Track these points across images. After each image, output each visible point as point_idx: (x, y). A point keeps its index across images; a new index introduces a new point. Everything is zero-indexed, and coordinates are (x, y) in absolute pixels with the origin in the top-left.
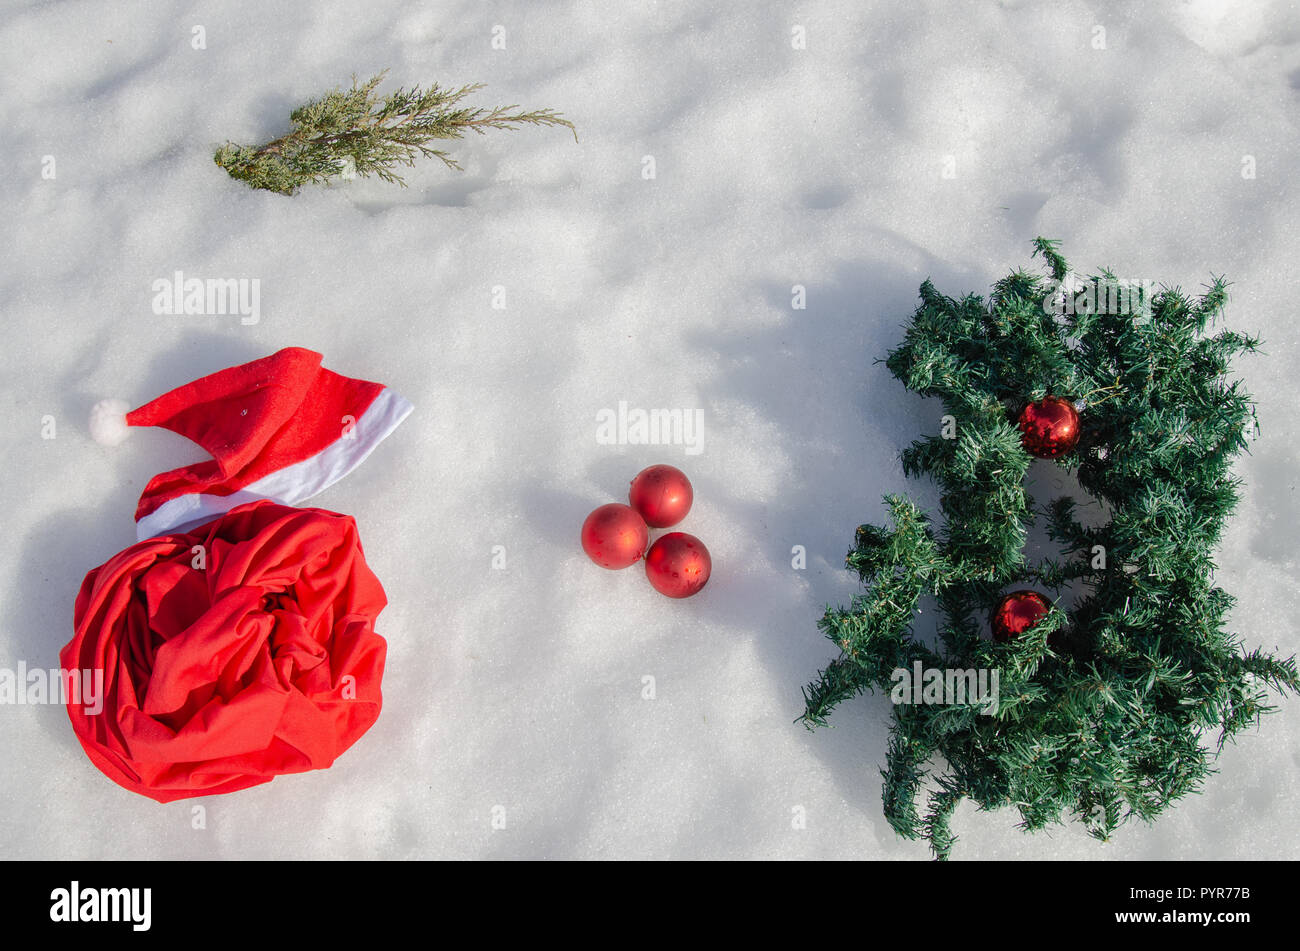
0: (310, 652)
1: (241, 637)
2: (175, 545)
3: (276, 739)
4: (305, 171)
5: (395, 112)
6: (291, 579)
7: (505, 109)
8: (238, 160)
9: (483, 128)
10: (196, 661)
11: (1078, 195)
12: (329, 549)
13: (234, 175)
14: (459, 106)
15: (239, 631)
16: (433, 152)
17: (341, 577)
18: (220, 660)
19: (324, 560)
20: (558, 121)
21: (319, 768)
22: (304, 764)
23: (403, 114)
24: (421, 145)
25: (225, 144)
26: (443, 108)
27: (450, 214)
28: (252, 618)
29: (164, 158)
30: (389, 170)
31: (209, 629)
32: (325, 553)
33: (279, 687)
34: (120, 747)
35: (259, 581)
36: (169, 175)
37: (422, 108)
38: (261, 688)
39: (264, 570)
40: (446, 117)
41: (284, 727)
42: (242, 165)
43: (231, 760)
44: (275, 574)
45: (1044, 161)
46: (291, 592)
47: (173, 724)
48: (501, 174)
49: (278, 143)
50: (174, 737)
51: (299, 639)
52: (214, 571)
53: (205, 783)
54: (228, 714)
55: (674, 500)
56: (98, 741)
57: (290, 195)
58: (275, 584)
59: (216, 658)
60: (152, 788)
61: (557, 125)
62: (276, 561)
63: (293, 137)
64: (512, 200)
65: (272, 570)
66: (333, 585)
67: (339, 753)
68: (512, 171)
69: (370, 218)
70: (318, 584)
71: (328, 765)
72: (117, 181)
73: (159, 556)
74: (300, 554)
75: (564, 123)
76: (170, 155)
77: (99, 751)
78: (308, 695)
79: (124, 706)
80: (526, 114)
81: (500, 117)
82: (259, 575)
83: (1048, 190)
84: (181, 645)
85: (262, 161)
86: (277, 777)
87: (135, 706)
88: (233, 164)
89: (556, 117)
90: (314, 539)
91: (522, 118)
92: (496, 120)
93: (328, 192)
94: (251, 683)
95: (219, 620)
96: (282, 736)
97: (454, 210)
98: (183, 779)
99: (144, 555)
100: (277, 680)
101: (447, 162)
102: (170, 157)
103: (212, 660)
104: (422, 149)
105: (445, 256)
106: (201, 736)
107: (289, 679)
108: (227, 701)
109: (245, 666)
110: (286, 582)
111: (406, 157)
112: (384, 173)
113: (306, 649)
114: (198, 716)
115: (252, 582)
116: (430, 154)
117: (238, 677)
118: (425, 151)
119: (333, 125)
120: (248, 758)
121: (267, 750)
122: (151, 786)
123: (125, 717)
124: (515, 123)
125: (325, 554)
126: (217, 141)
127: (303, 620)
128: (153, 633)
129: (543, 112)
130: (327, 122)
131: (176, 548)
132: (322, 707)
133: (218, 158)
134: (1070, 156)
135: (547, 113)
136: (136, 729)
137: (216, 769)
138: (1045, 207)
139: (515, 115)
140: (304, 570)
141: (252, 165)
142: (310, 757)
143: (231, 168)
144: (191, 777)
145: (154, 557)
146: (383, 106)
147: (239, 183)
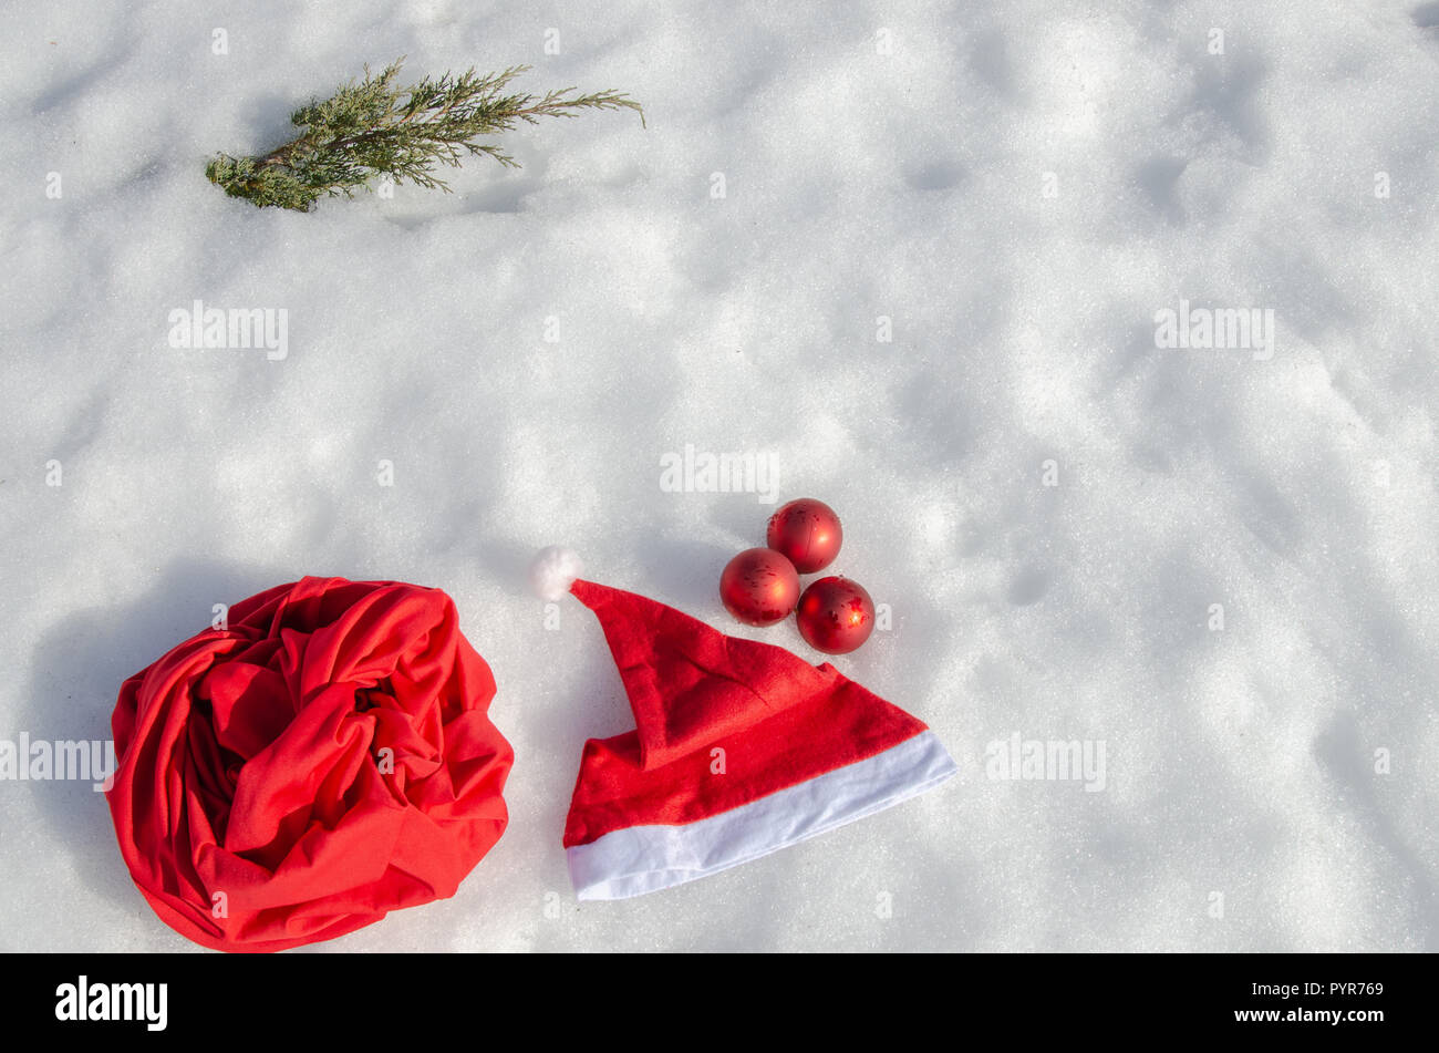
0: (423, 756)
1: (341, 746)
2: (234, 641)
3: (391, 868)
4: (319, 182)
5: (425, 106)
6: (386, 670)
7: (561, 92)
8: (234, 175)
9: (534, 117)
10: (290, 780)
11: (1220, 156)
12: (427, 629)
13: (234, 192)
14: (504, 94)
15: (340, 740)
16: (482, 148)
17: (445, 662)
18: (316, 776)
19: (425, 644)
20: (624, 103)
21: (441, 899)
22: (425, 895)
23: (433, 106)
24: (465, 141)
25: (215, 156)
26: (486, 96)
27: (504, 221)
28: (353, 721)
29: (142, 178)
30: (428, 173)
31: (302, 740)
32: (425, 635)
33: (394, 803)
34: (196, 895)
35: (350, 676)
36: (154, 197)
37: (458, 98)
38: (371, 807)
39: (357, 662)
40: (490, 107)
41: (398, 851)
42: (241, 180)
43: (336, 898)
44: (370, 666)
45: (1172, 121)
46: (385, 686)
47: (268, 861)
48: (552, 172)
49: (281, 151)
50: (271, 878)
51: (409, 742)
52: (294, 669)
53: (305, 928)
54: (337, 841)
55: (822, 539)
56: (164, 890)
57: (304, 211)
58: (367, 677)
59: (313, 775)
60: (238, 942)
61: (625, 107)
62: (368, 651)
63: (302, 142)
64: (573, 202)
65: (365, 660)
66: (437, 673)
67: (463, 876)
68: (565, 167)
69: (409, 233)
70: (419, 673)
71: (451, 892)
72: (89, 207)
73: (217, 655)
74: (396, 640)
75: (630, 105)
76: (149, 173)
77: (167, 902)
78: (424, 807)
79: (200, 847)
80: (587, 97)
81: (555, 102)
82: (350, 669)
83: (1184, 154)
84: (271, 762)
85: (266, 173)
86: (389, 914)
87: (214, 843)
88: (229, 179)
89: (621, 98)
90: (411, 618)
91: (584, 102)
92: (550, 107)
93: (352, 205)
94: (358, 799)
95: (312, 728)
96: (398, 863)
97: (510, 216)
98: (279, 928)
99: (200, 656)
100: (390, 795)
101: (500, 159)
102: (149, 174)
103: (309, 778)
104: (467, 146)
105: (506, 273)
106: (305, 872)
107: (402, 791)
108: (331, 826)
109: (348, 781)
110: (380, 675)
111: (449, 155)
112: (422, 177)
113: (418, 753)
114: (297, 849)
115: (343, 678)
116: (479, 151)
117: (341, 795)
118: (472, 148)
119: (352, 124)
120: (356, 893)
121: (380, 881)
122: (238, 938)
123: (203, 858)
124: (574, 108)
125: (424, 637)
126: (207, 153)
127: (409, 717)
128: (224, 753)
129: (606, 94)
130: (344, 120)
131: (235, 645)
132: (441, 823)
133: (211, 173)
134: (1201, 113)
135: (613, 94)
136: (220, 872)
137: (317, 911)
138: (1186, 173)
139: (574, 100)
140: (401, 658)
141: (254, 179)
142: (432, 884)
143: (229, 184)
144: (287, 924)
145: (211, 659)
146: (408, 100)
147: (240, 202)
